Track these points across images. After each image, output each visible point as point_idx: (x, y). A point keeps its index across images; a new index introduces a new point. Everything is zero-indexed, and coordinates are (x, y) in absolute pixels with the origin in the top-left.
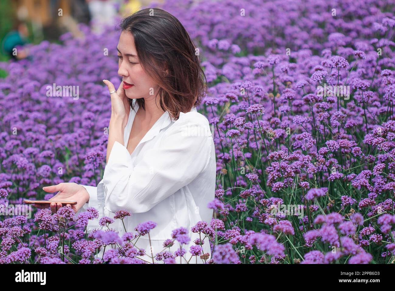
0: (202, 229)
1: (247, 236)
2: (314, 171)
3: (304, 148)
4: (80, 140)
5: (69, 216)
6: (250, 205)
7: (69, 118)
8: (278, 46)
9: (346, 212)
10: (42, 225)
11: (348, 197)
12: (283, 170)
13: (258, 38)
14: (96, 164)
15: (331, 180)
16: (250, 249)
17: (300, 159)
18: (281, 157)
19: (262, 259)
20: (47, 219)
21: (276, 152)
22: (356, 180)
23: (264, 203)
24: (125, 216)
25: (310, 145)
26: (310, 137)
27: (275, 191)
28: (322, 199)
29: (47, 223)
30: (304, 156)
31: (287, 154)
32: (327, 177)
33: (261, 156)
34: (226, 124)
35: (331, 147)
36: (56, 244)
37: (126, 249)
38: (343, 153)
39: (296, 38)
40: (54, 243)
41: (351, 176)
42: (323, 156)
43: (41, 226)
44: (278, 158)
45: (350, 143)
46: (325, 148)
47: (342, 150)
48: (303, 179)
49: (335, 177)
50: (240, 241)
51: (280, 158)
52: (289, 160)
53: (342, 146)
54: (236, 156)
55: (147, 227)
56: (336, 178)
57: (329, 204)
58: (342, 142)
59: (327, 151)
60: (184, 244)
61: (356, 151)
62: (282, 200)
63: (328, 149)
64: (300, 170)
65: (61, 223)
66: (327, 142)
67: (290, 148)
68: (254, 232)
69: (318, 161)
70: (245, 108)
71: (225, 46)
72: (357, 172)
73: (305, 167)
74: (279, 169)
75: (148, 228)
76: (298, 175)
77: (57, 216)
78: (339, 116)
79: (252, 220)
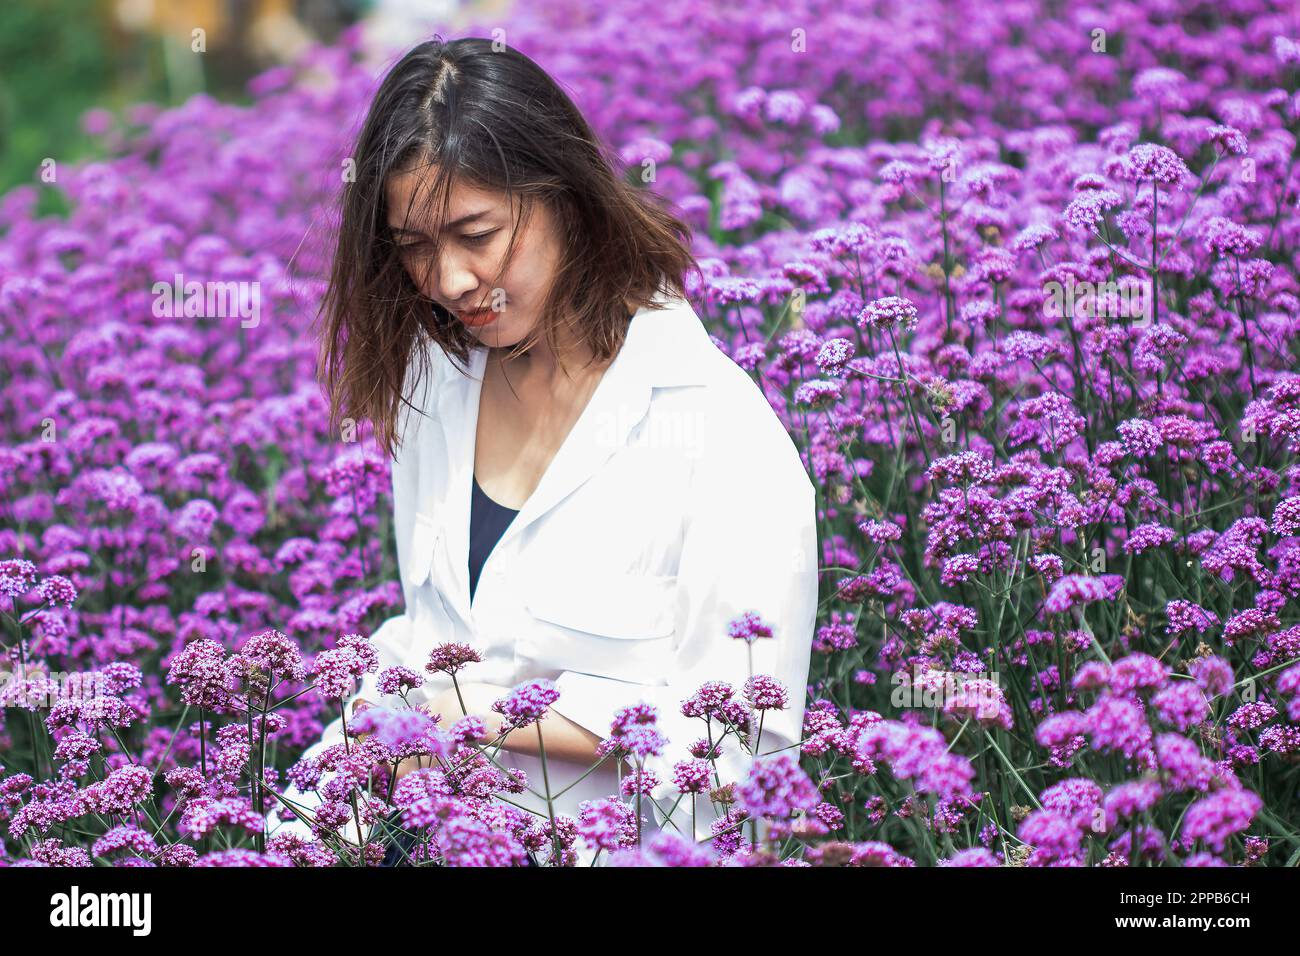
0: (715, 706)
1: (855, 728)
2: (1079, 520)
3: (1047, 444)
4: (313, 417)
5: (281, 665)
6: (869, 632)
7: (276, 349)
8: (968, 112)
9: (1183, 656)
10: (191, 693)
11: (1189, 605)
12: (975, 517)
13: (903, 86)
14: (368, 494)
15: (1134, 550)
16: (867, 773)
17: (1034, 479)
18: (970, 473)
19: (907, 808)
20: (207, 672)
21: (955, 458)
22: (1216, 552)
23: (915, 623)
24: (461, 661)
25: (1065, 433)
26: (1065, 407)
27: (951, 585)
28: (1103, 612)
29: (210, 685)
30: (1045, 470)
31: (991, 463)
32: (1119, 542)
33: (904, 468)
34: (788, 366)
35: (1134, 443)
36: (244, 754)
37: (463, 769)
38: (1172, 461)
39: (1026, 89)
40: (238, 752)
41: (1201, 537)
42: (1108, 472)
43: (187, 696)
44: (959, 477)
45: (1198, 430)
46: (1116, 445)
47: (1171, 451)
48: (1043, 546)
49: (1147, 541)
50: (835, 747)
51: (966, 476)
52: (997, 483)
53: (1171, 437)
54: (823, 468)
55: (532, 698)
56: (1150, 545)
57: (1128, 628)
58: (1169, 426)
59: (1123, 454)
60: (649, 756)
61: (1216, 455)
62: (973, 614)
63: (1123, 448)
64: (1032, 516)
65: (254, 685)
66: (1122, 426)
67: (1001, 445)
68: (878, 716)
69: (1091, 486)
70: (849, 311)
71: (789, 108)
72: (1218, 523)
73: (1051, 505)
74: (962, 511)
75: (534, 702)
76: (1027, 532)
77: (242, 662)
78: (1164, 341)
79: (873, 681)
